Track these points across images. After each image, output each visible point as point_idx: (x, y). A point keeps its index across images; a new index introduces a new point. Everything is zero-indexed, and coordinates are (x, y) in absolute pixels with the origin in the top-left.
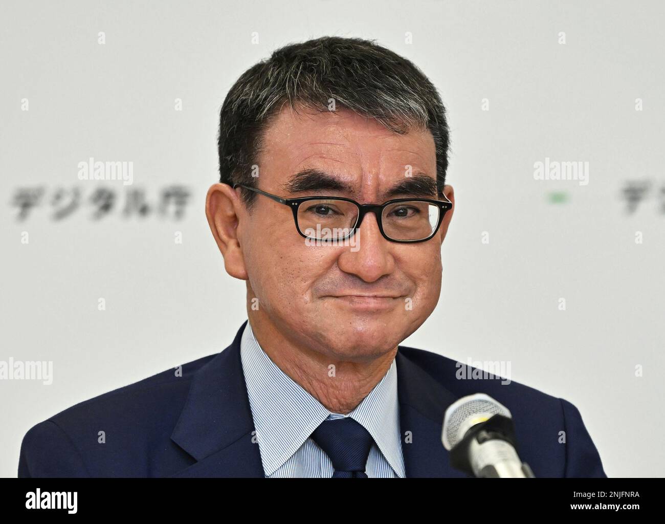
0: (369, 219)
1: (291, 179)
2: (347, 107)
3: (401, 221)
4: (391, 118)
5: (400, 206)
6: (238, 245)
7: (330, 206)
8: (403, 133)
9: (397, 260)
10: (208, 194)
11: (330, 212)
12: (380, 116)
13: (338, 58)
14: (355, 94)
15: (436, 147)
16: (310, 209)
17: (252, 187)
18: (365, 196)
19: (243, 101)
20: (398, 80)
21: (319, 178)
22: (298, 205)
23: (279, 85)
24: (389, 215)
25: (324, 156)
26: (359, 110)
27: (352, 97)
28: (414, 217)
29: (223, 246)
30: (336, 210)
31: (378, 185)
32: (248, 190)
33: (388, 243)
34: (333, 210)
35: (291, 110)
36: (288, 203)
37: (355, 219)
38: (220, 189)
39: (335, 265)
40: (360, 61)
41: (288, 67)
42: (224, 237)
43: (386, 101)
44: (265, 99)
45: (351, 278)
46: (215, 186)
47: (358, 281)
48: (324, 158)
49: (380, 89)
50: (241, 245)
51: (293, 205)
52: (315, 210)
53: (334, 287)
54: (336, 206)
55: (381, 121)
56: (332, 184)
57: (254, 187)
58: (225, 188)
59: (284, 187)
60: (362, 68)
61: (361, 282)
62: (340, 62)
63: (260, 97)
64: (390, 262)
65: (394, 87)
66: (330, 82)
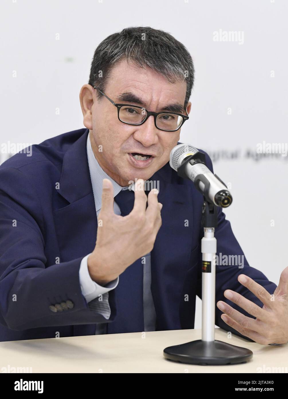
0: (151, 118)
1: (120, 95)
2: (151, 67)
3: (165, 121)
4: (169, 75)
5: (165, 114)
6: (91, 113)
7: (135, 109)
8: (173, 83)
9: (159, 138)
10: (82, 88)
11: (134, 112)
12: (164, 73)
13: (152, 42)
14: (156, 62)
15: (187, 89)
16: (126, 109)
17: (102, 91)
18: (151, 109)
19: (106, 52)
20: (176, 58)
21: (133, 97)
22: (121, 107)
23: (123, 49)
24: (160, 118)
25: (137, 87)
26: (156, 70)
27: (154, 63)
28: (171, 120)
29: (84, 112)
30: (137, 111)
31: (158, 105)
32: (100, 92)
33: (157, 130)
34: (136, 112)
35: (126, 61)
36: (116, 105)
37: (145, 117)
38: (88, 87)
39: (132, 136)
40: (161, 45)
41: (129, 41)
42: (86, 109)
43: (169, 67)
44: (116, 54)
45: (138, 143)
46: (86, 85)
47: (140, 145)
48: (136, 88)
49: (167, 61)
50: (92, 114)
51: (118, 106)
52: (128, 110)
53: (130, 147)
54: (138, 110)
55: (164, 76)
56: (137, 101)
57: (103, 92)
58: (90, 87)
59: (116, 97)
60: (161, 49)
61: (142, 146)
62: (152, 44)
63: (114, 52)
64: (156, 138)
65: (173, 61)
66: (146, 53)
